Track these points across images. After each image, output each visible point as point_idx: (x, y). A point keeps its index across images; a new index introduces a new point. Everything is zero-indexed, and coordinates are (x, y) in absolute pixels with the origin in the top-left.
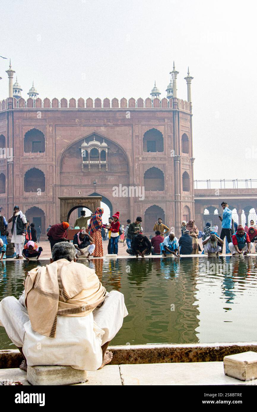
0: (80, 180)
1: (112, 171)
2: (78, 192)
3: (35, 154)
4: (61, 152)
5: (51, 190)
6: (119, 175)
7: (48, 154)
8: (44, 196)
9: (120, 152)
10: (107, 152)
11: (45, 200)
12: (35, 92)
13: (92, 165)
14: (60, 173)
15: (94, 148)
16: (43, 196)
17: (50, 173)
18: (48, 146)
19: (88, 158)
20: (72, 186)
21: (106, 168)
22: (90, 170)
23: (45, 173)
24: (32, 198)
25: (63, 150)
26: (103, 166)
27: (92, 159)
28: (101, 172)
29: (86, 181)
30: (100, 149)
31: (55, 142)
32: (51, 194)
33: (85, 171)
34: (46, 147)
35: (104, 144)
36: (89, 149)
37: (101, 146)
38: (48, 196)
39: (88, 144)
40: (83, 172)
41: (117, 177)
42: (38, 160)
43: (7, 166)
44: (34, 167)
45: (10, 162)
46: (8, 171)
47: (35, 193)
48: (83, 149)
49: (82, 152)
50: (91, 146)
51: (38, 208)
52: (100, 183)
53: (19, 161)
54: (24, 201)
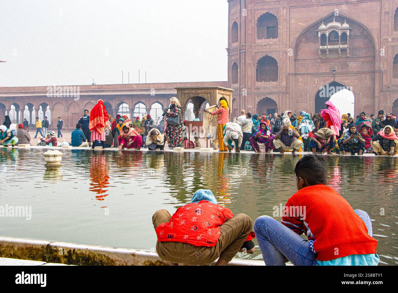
0: (316, 68)
1: (355, 56)
2: (315, 81)
3: (268, 40)
4: (296, 37)
5: (284, 79)
6: (363, 60)
7: (281, 40)
8: (277, 86)
9: (365, 32)
10: (348, 34)
11: (277, 90)
13: (330, 50)
14: (295, 60)
15: (334, 31)
16: (276, 86)
17: (283, 61)
18: (281, 31)
19: (326, 42)
20: (308, 74)
21: (347, 54)
22: (328, 56)
23: (278, 61)
24: (264, 88)
25: (297, 35)
26: (344, 50)
27: (331, 42)
28: (342, 58)
29: (325, 68)
30: (340, 31)
31: (290, 26)
32: (284, 83)
33: (323, 57)
34: (280, 32)
35: (346, 25)
36: (327, 32)
37: (341, 28)
38: (281, 86)
39: (326, 26)
40: (320, 58)
41: (361, 62)
42: (270, 46)
43: (239, 55)
44: (266, 55)
45: (241, 50)
46: (240, 60)
47: (268, 83)
48: (320, 33)
49: (319, 35)
50: (329, 28)
51: (271, 99)
52: (340, 71)
53: (251, 49)
54: (256, 91)
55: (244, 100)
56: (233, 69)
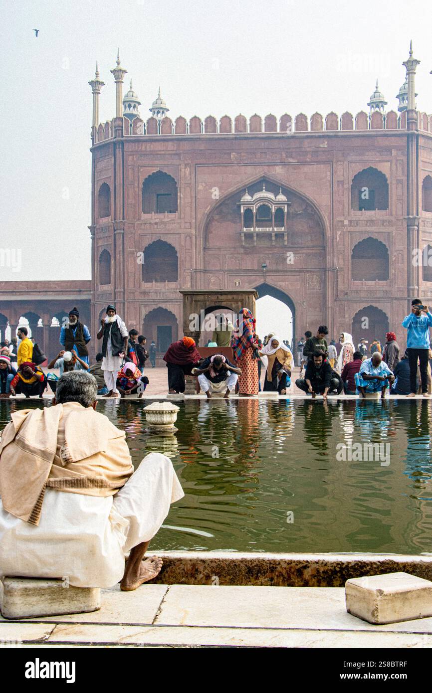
0: (237, 262)
1: (296, 246)
2: (236, 282)
3: (161, 216)
4: (206, 212)
5: (188, 278)
6: (309, 251)
7: (183, 216)
8: (176, 289)
9: (309, 211)
10: (286, 211)
11: (177, 296)
12: (162, 106)
13: (259, 235)
14: (204, 248)
15: (264, 205)
16: (174, 289)
17: (186, 250)
18: (182, 202)
19: (253, 222)
20: (224, 271)
21: (284, 240)
22: (255, 244)
23: (177, 249)
24: (156, 292)
25: (208, 208)
26: (279, 236)
27: (260, 223)
28: (276, 247)
29: (250, 263)
30: (273, 206)
31: (196, 195)
32: (188, 285)
33: (247, 246)
34: (180, 203)
35: (282, 197)
36: (254, 206)
37: (276, 201)
39: (252, 197)
40: (244, 247)
41: (304, 255)
42: (165, 226)
43: (113, 238)
44: (158, 239)
45: (117, 229)
46: (115, 246)
47: (161, 284)
48: (244, 207)
49: (242, 211)
50: (257, 201)
51: (166, 310)
52: (274, 267)
53: (134, 228)
54: (142, 298)
55: (122, 310)
56: (100, 261)
